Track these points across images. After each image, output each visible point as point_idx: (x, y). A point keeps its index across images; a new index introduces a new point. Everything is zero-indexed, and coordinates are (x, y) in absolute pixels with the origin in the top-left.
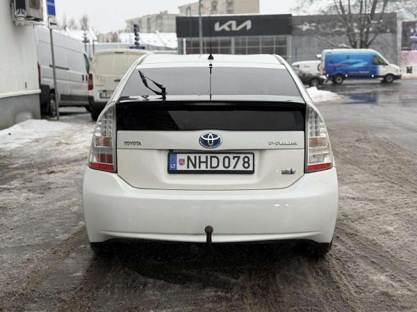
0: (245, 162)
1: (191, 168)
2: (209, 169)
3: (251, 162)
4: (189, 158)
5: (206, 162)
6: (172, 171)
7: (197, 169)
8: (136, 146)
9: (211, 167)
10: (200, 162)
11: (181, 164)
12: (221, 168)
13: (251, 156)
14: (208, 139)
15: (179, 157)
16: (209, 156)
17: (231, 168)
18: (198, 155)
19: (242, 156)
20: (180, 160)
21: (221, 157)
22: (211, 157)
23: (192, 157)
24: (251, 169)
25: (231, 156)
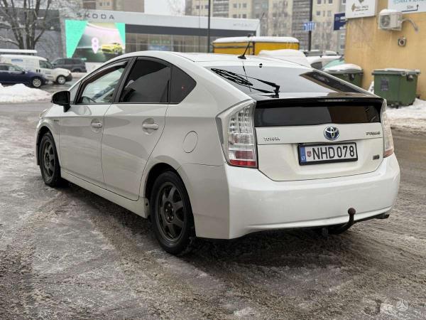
0: (351, 151)
1: (317, 159)
2: (329, 159)
3: (355, 151)
4: (314, 150)
5: (326, 153)
6: (302, 163)
7: (321, 159)
8: (275, 142)
9: (330, 157)
10: (322, 153)
11: (309, 156)
12: (336, 158)
13: (354, 145)
14: (331, 132)
15: (308, 149)
16: (327, 147)
17: (343, 158)
18: (320, 147)
19: (349, 146)
20: (308, 152)
21: (335, 147)
22: (329, 148)
23: (316, 148)
24: (355, 157)
25: (342, 146)
